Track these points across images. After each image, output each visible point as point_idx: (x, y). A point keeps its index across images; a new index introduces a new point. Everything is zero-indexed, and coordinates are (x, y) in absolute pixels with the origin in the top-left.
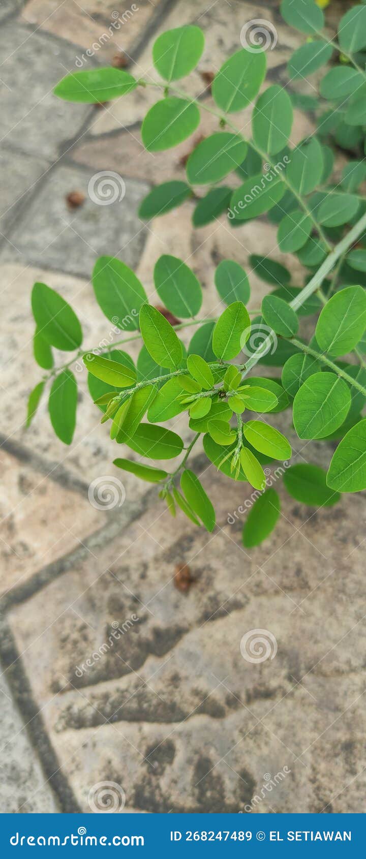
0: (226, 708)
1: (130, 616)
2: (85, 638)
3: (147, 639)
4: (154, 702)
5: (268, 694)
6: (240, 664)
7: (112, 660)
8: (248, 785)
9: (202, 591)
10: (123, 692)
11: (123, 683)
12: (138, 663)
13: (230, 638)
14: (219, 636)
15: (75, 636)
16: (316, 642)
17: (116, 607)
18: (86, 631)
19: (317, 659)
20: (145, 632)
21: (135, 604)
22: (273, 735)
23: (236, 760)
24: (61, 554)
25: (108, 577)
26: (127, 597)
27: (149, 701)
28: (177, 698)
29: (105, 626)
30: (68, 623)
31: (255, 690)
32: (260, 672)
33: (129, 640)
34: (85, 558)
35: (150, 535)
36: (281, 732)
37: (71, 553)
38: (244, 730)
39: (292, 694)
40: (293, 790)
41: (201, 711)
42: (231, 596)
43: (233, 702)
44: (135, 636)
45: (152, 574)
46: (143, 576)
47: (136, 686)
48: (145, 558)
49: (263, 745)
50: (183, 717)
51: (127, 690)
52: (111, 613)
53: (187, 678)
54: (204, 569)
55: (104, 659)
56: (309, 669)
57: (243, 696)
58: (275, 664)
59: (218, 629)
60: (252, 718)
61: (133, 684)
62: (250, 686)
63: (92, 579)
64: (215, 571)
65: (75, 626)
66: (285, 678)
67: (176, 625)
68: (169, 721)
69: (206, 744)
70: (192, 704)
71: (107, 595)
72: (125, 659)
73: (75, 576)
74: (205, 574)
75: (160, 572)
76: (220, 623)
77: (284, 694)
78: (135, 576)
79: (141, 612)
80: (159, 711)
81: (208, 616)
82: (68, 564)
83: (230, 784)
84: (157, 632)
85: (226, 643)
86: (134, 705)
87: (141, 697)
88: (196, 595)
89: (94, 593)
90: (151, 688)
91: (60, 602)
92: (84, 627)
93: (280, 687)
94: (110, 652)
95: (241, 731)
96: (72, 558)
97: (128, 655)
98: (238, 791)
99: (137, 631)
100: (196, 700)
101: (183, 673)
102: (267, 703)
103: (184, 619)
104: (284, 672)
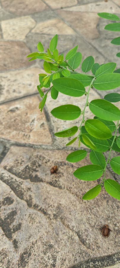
0: (33, 206)
1: (35, 168)
2: (21, 164)
3: (32, 176)
4: (20, 189)
5: (45, 213)
6: (46, 200)
7: (21, 173)
8: (18, 227)
9: (56, 177)
10: (16, 181)
11: (18, 179)
12: (25, 178)
13: (50, 192)
14: (48, 189)
15: (20, 161)
16: (70, 214)
17: (34, 163)
18: (22, 162)
19: (66, 218)
20: (34, 174)
21: (38, 167)
22: (36, 223)
23: (22, 220)
24: (35, 144)
25: (39, 156)
26: (38, 163)
27: (19, 188)
28: (25, 194)
29: (27, 165)
30: (21, 158)
31: (43, 209)
32: (49, 207)
33: (29, 172)
34: (38, 148)
35: (57, 155)
36: (38, 224)
37: (37, 146)
38: (31, 215)
39: (51, 219)
40: (26, 241)
41: (27, 201)
42: (61, 184)
43: (36, 206)
44: (31, 172)
45: (49, 164)
46: (46, 162)
47: (20, 183)
48: (50, 159)
49: (31, 223)
50: (22, 198)
51: (17, 182)
52: (31, 164)
53: (31, 191)
54: (61, 173)
55: (20, 171)
56: (61, 219)
57: (39, 208)
58: (55, 208)
59: (50, 188)
60: (36, 214)
61: (20, 181)
62: (43, 207)
63: (35, 154)
64: (63, 176)
65: (22, 159)
66: (53, 214)
67: (42, 179)
68: (18, 196)
69: (19, 209)
70: (27, 198)
71: (35, 159)
72: (24, 175)
73: (32, 150)
74: (60, 174)
75: (50, 165)
76: (52, 187)
77: (49, 217)
78: (44, 161)
79: (37, 169)
80: (19, 192)
81: (51, 183)
82: (34, 147)
83: (15, 223)
84: (36, 176)
85: (48, 193)
86: (15, 186)
87: (18, 186)
88: (53, 177)
89: (32, 156)
90: (22, 186)
91: (24, 152)
92: (23, 161)
93: (50, 215)
94: (23, 171)
95: (30, 215)
96: (36, 146)
97: (25, 175)
98: (15, 226)
99: (32, 172)
100: (28, 198)
101: (32, 189)
102: (43, 215)
103: (45, 179)
104: (54, 213)
